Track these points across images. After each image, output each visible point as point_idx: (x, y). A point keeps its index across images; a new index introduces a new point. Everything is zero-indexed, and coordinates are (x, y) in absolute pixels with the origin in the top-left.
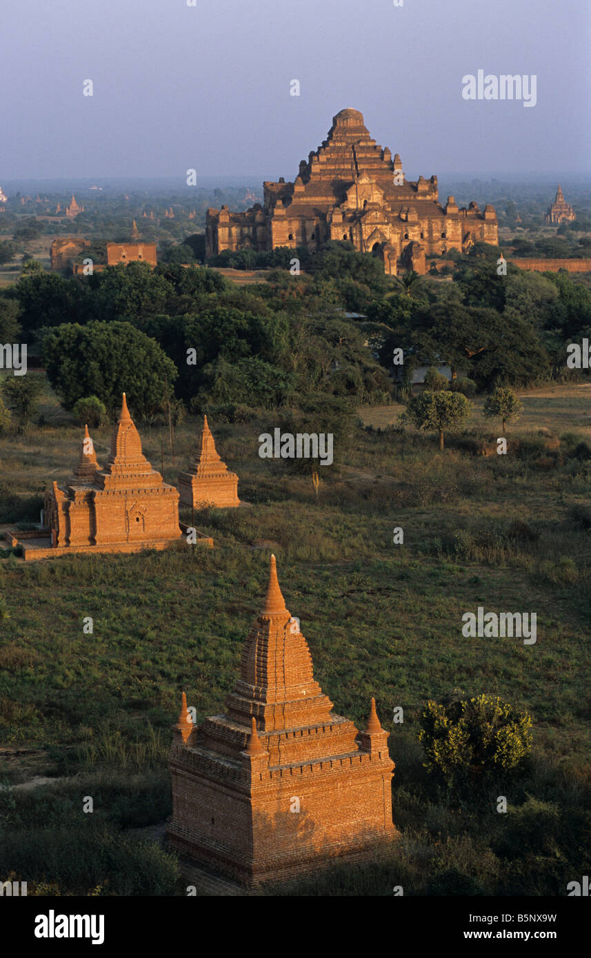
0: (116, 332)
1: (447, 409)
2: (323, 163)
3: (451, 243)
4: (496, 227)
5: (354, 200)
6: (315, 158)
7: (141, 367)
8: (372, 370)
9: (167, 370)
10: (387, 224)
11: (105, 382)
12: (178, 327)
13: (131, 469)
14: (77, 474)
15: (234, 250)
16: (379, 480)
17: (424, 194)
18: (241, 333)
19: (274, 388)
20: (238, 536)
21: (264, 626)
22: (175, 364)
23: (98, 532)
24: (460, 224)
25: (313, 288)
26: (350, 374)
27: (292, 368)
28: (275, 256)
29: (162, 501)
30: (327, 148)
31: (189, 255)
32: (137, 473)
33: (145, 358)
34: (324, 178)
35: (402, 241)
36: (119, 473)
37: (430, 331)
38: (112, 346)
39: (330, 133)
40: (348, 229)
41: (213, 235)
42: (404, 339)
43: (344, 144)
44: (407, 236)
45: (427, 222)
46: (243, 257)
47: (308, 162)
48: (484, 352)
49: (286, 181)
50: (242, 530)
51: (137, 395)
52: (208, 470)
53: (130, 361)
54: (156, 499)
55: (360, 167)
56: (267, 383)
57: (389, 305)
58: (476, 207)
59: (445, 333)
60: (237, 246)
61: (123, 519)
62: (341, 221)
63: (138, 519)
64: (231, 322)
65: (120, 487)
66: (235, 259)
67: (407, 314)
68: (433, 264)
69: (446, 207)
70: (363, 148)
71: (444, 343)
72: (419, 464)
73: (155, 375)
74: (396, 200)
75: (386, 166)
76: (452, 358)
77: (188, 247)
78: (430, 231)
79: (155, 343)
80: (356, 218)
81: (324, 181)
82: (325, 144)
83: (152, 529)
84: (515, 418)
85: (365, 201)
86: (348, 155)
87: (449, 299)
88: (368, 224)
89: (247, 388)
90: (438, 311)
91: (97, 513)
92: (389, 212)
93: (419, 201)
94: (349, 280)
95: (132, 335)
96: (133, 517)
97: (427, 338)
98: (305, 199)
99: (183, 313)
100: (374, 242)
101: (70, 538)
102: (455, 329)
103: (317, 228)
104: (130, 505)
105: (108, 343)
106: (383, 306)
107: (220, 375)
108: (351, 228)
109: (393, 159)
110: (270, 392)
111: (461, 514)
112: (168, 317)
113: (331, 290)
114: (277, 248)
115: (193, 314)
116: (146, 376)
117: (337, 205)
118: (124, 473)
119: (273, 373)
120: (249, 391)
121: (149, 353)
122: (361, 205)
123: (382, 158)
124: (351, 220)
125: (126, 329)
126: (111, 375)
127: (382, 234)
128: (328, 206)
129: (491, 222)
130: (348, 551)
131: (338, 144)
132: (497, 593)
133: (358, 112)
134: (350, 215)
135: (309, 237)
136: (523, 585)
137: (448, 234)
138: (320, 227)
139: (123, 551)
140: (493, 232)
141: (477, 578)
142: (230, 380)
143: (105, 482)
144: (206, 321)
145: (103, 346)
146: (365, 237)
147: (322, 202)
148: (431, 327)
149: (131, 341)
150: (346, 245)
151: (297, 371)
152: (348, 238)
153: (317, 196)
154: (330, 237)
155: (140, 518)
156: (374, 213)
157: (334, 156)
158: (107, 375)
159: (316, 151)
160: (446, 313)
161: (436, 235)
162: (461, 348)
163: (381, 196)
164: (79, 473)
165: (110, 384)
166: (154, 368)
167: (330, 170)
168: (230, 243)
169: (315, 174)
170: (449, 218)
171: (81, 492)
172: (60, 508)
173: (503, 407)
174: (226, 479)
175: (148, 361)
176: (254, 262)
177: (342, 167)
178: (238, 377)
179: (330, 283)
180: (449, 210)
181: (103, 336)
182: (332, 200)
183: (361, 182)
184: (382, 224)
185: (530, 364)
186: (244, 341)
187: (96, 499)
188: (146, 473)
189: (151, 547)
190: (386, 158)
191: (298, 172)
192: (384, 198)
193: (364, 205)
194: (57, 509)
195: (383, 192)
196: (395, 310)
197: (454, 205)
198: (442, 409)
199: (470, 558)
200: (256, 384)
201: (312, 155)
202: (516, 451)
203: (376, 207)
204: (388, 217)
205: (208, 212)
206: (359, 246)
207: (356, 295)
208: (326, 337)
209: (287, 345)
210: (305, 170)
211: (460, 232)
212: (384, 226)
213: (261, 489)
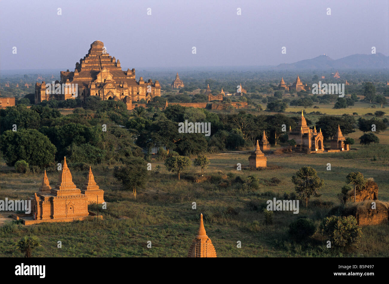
0: (31, 133)
1: (182, 163)
2: (86, 64)
3: (141, 97)
4: (160, 90)
5: (100, 79)
6: (83, 61)
7: (42, 148)
8: (136, 149)
9: (52, 149)
10: (115, 89)
11: (26, 154)
12: (52, 131)
13: (68, 188)
14: (41, 190)
15: (48, 100)
16: (158, 192)
17: (130, 76)
18: (81, 134)
19: (96, 156)
20: (112, 215)
21: (198, 242)
22: (56, 146)
23: (54, 214)
24: (145, 88)
25: (98, 115)
26: (127, 150)
27: (103, 148)
28: (67, 102)
29: (81, 201)
30: (88, 57)
31: (28, 102)
32: (70, 189)
33: (43, 144)
34: (87, 70)
35: (121, 96)
36: (63, 189)
37: (159, 132)
38: (30, 139)
39: (90, 51)
40: (98, 91)
41: (38, 94)
42: (148, 135)
43: (95, 56)
44: (123, 94)
45: (131, 88)
46: (52, 103)
47: (79, 63)
48: (181, 141)
49: (70, 71)
50: (113, 212)
51: (40, 159)
52: (91, 188)
53: (37, 145)
54: (79, 200)
55: (103, 65)
56: (93, 154)
57: (136, 122)
58: (151, 82)
59: (165, 133)
60: (49, 99)
61: (65, 208)
62: (95, 87)
63: (71, 208)
64: (77, 129)
65: (63, 195)
66: (49, 104)
67: (143, 125)
68: (136, 105)
69: (139, 82)
70: (103, 57)
71: (164, 137)
72: (172, 186)
73: (48, 151)
74: (118, 79)
75: (113, 65)
76: (168, 143)
77: (28, 99)
78: (132, 92)
79: (47, 138)
80: (101, 86)
81: (87, 71)
82: (87, 55)
83: (77, 212)
84: (206, 167)
85: (105, 79)
86: (97, 60)
87: (160, 119)
88: (107, 89)
89: (85, 156)
90: (162, 124)
91: (54, 206)
92: (115, 84)
93: (127, 79)
94: (113, 112)
95: (38, 135)
96: (69, 207)
97: (158, 135)
98: (79, 79)
99: (54, 125)
100: (109, 96)
101: (43, 216)
102: (169, 131)
103: (84, 91)
104: (68, 202)
105: (28, 138)
106: (133, 122)
107: (74, 151)
108: (99, 90)
109: (116, 62)
110: (94, 158)
111: (199, 205)
112: (48, 127)
113: (105, 116)
114: (67, 99)
115: (58, 126)
116: (44, 152)
117: (93, 81)
118: (65, 189)
119: (96, 150)
120: (86, 158)
121: (45, 142)
122: (103, 81)
123: (112, 61)
124: (99, 87)
125: (35, 132)
126: (29, 151)
127: (112, 93)
128: (89, 81)
129: (158, 88)
130: (160, 220)
131: (93, 56)
132: (229, 235)
133: (101, 42)
134: (98, 85)
135: (80, 94)
136: (238, 232)
137: (140, 93)
138: (86, 90)
139: (65, 221)
140: (159, 92)
141: (219, 230)
142: (78, 153)
143: (57, 193)
144: (66, 129)
145: (26, 139)
146: (105, 94)
147: (86, 80)
148: (159, 131)
149: (37, 137)
150: (97, 98)
151: (105, 149)
152: (98, 94)
153: (84, 77)
154: (90, 94)
155: (72, 207)
156: (109, 84)
157: (91, 60)
158: (27, 151)
159: (83, 58)
160: (165, 125)
161: (135, 93)
162: (171, 140)
163: (112, 77)
164: (42, 190)
165: (29, 155)
166: (47, 148)
167: (90, 66)
168: (46, 97)
169: (83, 68)
170: (140, 86)
171: (47, 197)
172: (38, 204)
173: (202, 162)
174: (99, 192)
175: (45, 145)
176: (57, 105)
177: (95, 65)
178: (81, 152)
179: (105, 113)
180: (141, 83)
181: (26, 135)
182: (90, 79)
183: (103, 71)
184: (112, 89)
185: (200, 145)
186: (83, 137)
187: (54, 200)
188: (74, 189)
189: (77, 219)
190: (114, 61)
191: (75, 67)
192: (113, 78)
193: (105, 81)
194: (37, 204)
195: (112, 75)
196: (138, 124)
197: (142, 81)
198: (180, 163)
199: (212, 222)
200: (89, 155)
201: (81, 60)
202: (210, 180)
203: (110, 82)
204: (115, 86)
205: (36, 84)
206: (102, 98)
207: (116, 118)
208: (115, 135)
209: (101, 138)
210: (78, 67)
211: (145, 92)
212: (113, 90)
213: (110, 196)
